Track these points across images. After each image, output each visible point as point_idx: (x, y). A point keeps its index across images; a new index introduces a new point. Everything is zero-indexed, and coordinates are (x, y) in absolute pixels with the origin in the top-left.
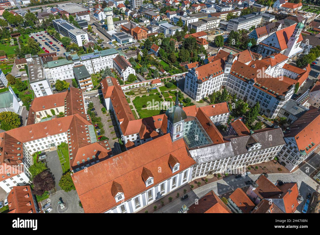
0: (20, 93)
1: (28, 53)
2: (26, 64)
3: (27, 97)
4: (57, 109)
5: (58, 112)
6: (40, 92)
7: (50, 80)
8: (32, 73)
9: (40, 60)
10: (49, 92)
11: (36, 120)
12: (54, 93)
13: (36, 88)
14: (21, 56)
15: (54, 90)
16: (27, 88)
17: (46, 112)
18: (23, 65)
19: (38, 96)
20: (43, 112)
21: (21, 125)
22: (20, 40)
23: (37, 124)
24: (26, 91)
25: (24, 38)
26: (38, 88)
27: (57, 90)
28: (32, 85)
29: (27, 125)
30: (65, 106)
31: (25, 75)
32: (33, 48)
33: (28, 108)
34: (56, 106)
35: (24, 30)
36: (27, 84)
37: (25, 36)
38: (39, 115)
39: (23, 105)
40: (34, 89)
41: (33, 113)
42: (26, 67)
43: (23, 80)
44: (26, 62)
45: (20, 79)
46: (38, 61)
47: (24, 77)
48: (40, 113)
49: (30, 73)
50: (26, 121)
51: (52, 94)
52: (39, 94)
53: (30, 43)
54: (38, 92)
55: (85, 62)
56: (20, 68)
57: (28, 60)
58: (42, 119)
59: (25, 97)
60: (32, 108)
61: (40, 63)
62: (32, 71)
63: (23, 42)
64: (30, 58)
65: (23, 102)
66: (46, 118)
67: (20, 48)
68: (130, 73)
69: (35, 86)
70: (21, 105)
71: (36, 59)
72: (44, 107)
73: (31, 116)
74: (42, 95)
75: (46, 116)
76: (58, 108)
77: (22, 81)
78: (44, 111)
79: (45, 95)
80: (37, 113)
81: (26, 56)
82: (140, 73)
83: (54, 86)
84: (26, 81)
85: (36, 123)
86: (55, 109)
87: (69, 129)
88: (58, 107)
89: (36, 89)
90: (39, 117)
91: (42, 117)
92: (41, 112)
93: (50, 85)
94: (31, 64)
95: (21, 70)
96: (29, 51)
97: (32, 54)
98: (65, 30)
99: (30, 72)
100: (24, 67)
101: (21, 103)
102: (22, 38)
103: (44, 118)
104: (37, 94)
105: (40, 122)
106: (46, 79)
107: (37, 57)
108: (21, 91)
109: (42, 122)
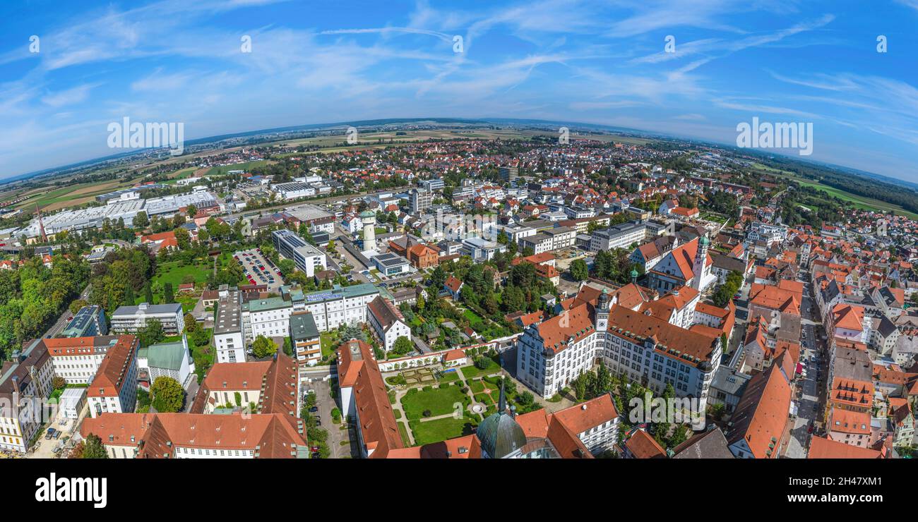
0: (196, 349)
1: (224, 282)
2: (217, 300)
3: (204, 358)
4: (246, 394)
5: (247, 401)
6: (226, 354)
7: (247, 335)
8: (222, 316)
9: (239, 297)
10: (241, 357)
11: (207, 406)
12: (248, 360)
13: (221, 344)
14: (214, 287)
15: (249, 354)
16: (208, 342)
17: (226, 394)
18: (212, 302)
19: (221, 361)
20: (221, 394)
21: (182, 409)
22: (219, 262)
23: (206, 415)
24: (206, 347)
25: (225, 259)
26: (225, 344)
27: (254, 355)
28: (217, 338)
29: (190, 413)
30: (262, 392)
31: (211, 319)
32: (234, 275)
33: (200, 380)
34: (245, 387)
35: (228, 246)
36: (210, 336)
37: (227, 255)
38: (214, 398)
39: (194, 372)
40: (218, 345)
41: (205, 392)
42: (216, 305)
43: (206, 327)
44: (217, 296)
45: (202, 324)
46: (235, 297)
47: (209, 322)
48: (216, 394)
49: (219, 316)
50: (192, 403)
51: (244, 361)
52: (223, 358)
53: (230, 267)
54: (223, 352)
55: (312, 306)
56: (207, 306)
57: (221, 294)
58: (217, 408)
59: (201, 357)
60: (206, 381)
61: (239, 301)
62: (223, 314)
63: (221, 265)
64: (224, 290)
65: (196, 365)
66: (224, 408)
67: (215, 274)
68: (400, 335)
69: (221, 341)
70: (192, 372)
71: (233, 294)
72: (226, 384)
73: (201, 397)
74: (227, 360)
75: (225, 404)
76: (249, 392)
77: (204, 328)
78: (223, 392)
79: (233, 361)
80: (212, 394)
81: (221, 287)
82: (421, 335)
83: (250, 346)
84: (209, 329)
85: (204, 413)
86: (242, 393)
87: (258, 445)
88: (248, 389)
89: (222, 347)
90: (213, 402)
91: (218, 404)
92: (218, 392)
93: (245, 343)
94: (225, 301)
95: (207, 309)
96: (226, 279)
97: (229, 284)
98: (290, 247)
99: (220, 314)
100: (213, 304)
101: (192, 368)
102: (221, 259)
103: (220, 407)
104: (219, 355)
105: (212, 413)
106: (240, 331)
107: (235, 291)
108: (199, 346)
109: (215, 413)
